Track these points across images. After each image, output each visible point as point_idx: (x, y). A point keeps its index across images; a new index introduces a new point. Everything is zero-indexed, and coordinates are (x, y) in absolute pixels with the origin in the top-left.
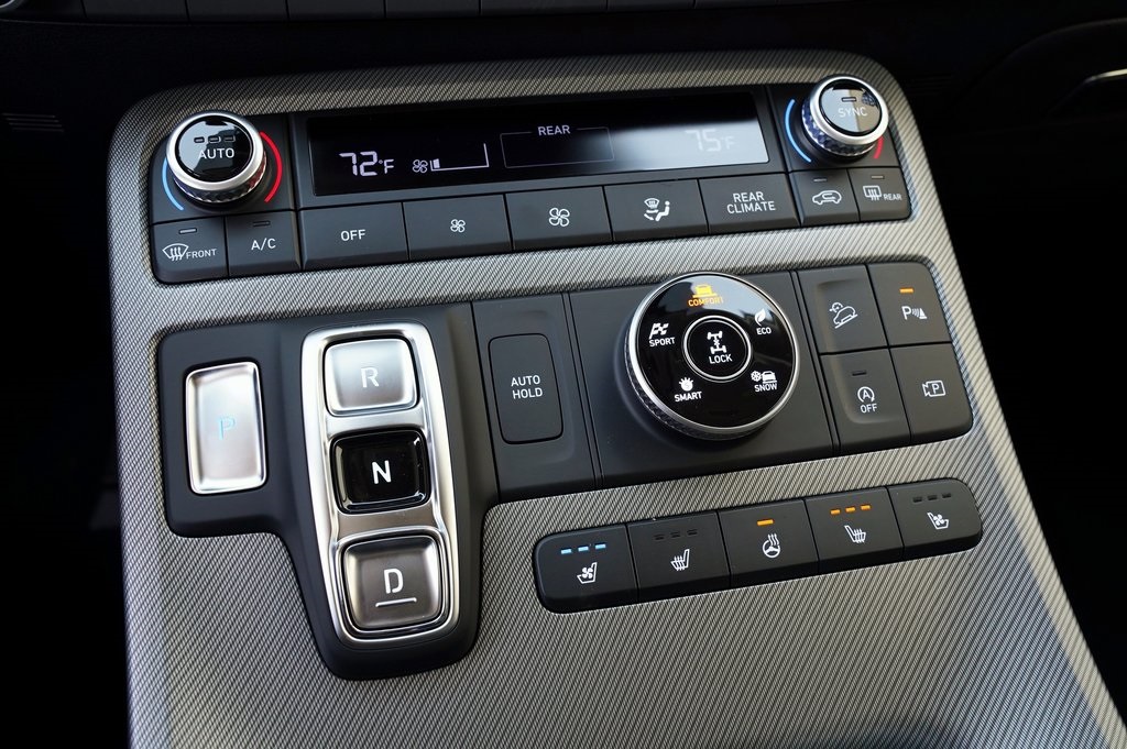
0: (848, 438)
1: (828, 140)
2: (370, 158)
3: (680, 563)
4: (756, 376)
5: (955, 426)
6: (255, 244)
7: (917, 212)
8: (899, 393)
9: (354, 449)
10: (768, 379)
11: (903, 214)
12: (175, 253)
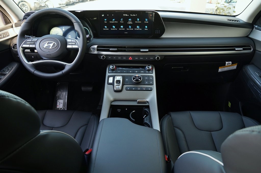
0: (145, 84)
2: (121, 68)
3: (133, 89)
5: (152, 84)
6: (114, 72)
8: (149, 82)
9: (117, 81)
10: (140, 80)
11: (152, 73)
12: (110, 72)
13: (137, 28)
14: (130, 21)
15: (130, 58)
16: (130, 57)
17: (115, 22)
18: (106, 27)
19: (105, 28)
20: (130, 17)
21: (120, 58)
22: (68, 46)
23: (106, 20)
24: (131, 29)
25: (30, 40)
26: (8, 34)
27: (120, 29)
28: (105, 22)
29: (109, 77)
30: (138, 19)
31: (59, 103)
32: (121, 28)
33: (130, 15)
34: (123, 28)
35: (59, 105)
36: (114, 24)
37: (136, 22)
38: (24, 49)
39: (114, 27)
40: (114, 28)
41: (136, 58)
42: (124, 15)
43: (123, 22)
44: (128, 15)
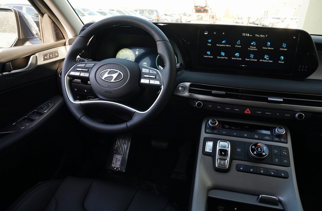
0: (274, 164)
1: (278, 133)
2: (227, 126)
3: (251, 170)
5: (288, 165)
6: (215, 132)
8: (281, 161)
9: (221, 150)
10: (264, 154)
11: (286, 143)
12: (207, 131)
13: (265, 59)
14: (253, 46)
15: (248, 111)
16: (248, 109)
17: (227, 46)
18: (209, 53)
19: (207, 55)
20: (254, 39)
21: (229, 109)
22: (143, 81)
23: (210, 41)
24: (252, 60)
25: (83, 65)
26: (56, 54)
27: (233, 58)
28: (208, 44)
29: (206, 140)
30: (269, 43)
31: (115, 160)
32: (236, 57)
33: (254, 36)
34: (239, 57)
35: (115, 162)
36: (223, 49)
37: (265, 48)
38: (71, 78)
39: (223, 54)
40: (223, 56)
41: (258, 112)
42: (244, 35)
43: (240, 47)
44: (251, 36)
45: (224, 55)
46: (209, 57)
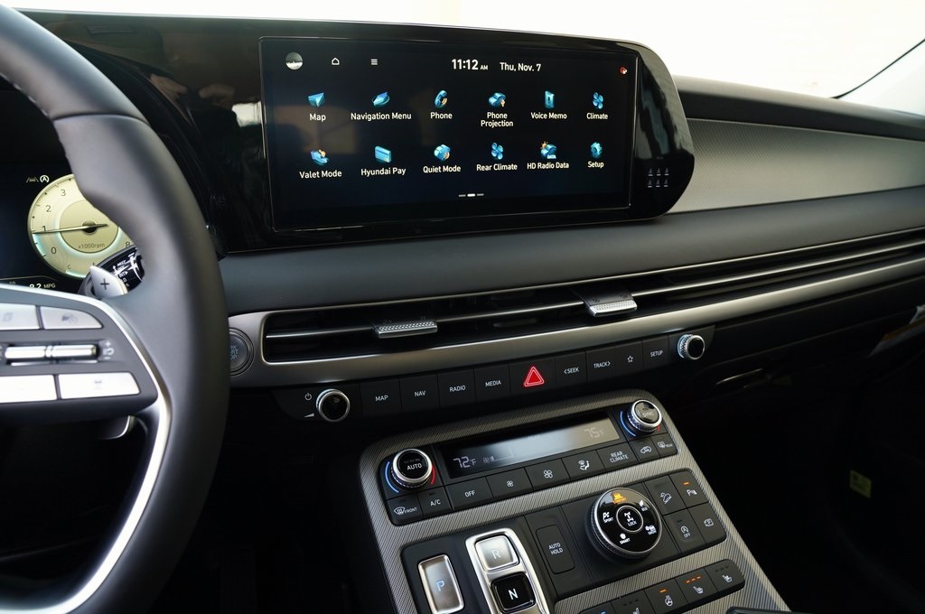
0: (684, 549)
1: (642, 427)
2: (466, 460)
4: (647, 528)
6: (432, 503)
7: (679, 451)
9: (500, 586)
10: (651, 529)
12: (400, 512)
13: (545, 161)
14: (497, 109)
15: (534, 378)
16: (534, 370)
17: (396, 116)
18: (320, 156)
19: (316, 166)
20: (496, 80)
21: (462, 388)
23: (318, 99)
24: (501, 167)
27: (427, 170)
28: (312, 117)
30: (551, 96)
32: (437, 162)
33: (495, 67)
34: (449, 162)
37: (539, 116)
39: (383, 154)
40: (386, 165)
41: (570, 371)
42: (458, 64)
43: (450, 116)
44: (486, 68)
45: (388, 159)
46: (325, 174)
